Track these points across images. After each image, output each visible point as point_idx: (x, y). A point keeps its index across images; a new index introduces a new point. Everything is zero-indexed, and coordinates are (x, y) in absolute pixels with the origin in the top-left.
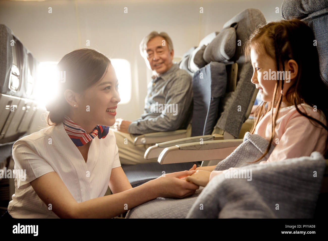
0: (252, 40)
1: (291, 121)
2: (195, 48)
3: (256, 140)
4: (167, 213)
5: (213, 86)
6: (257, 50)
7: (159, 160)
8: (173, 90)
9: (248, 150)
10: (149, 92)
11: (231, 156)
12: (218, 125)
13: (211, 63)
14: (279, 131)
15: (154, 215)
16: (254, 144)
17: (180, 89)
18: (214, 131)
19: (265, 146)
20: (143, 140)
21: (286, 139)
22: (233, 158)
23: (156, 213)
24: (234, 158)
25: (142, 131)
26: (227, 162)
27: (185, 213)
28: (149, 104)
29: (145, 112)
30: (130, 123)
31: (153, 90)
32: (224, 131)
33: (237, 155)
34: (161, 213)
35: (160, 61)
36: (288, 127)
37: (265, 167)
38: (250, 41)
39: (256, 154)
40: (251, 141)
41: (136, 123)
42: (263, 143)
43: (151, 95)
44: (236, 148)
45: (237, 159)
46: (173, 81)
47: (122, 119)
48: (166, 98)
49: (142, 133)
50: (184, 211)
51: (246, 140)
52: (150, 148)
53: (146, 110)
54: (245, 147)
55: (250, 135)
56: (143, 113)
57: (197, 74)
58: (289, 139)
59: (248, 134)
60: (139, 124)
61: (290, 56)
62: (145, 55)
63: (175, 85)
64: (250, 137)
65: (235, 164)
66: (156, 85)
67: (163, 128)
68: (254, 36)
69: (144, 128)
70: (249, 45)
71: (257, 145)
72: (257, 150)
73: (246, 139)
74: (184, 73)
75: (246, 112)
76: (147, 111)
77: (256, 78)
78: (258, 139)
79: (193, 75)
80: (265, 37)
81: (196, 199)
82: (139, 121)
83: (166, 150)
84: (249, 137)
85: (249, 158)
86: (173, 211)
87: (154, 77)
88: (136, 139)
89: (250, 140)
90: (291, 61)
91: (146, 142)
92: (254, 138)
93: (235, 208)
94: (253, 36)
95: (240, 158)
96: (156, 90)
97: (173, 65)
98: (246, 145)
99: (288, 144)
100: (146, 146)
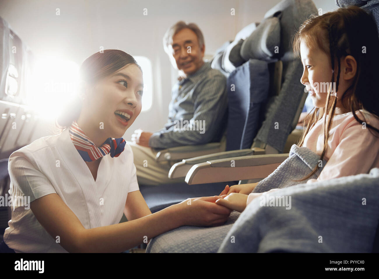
0: (303, 32)
1: (347, 130)
2: (231, 42)
3: (304, 154)
4: (196, 244)
5: (252, 89)
6: (308, 44)
7: (187, 180)
8: (204, 95)
9: (295, 166)
10: (174, 96)
11: (274, 174)
12: (259, 137)
13: (250, 61)
14: (332, 143)
15: (180, 246)
16: (302, 159)
17: (212, 93)
18: (254, 144)
19: (315, 162)
20: (168, 156)
21: (340, 152)
22: (276, 176)
23: (182, 243)
24: (278, 176)
25: (166, 144)
26: (269, 182)
27: (218, 243)
28: (174, 112)
29: (169, 121)
30: (152, 134)
31: (180, 94)
32: (266, 144)
33: (281, 173)
34: (189, 243)
35: (189, 59)
36: (344, 138)
37: (315, 187)
38: (300, 32)
39: (305, 172)
40: (298, 156)
41: (158, 134)
42: (313, 158)
43: (176, 100)
44: (280, 165)
45: (281, 178)
46: (204, 83)
47: (142, 129)
48: (196, 103)
49: (166, 147)
50: (217, 241)
51: (292, 155)
52: (176, 165)
53: (170, 118)
54: (291, 162)
55: (297, 148)
56: (167, 122)
57: (233, 74)
58: (344, 152)
59: (294, 147)
60: (162, 136)
61: (348, 51)
62: (170, 51)
63: (206, 89)
64: (298, 150)
65: (279, 183)
66: (182, 88)
67: (192, 141)
68: (305, 26)
69: (169, 141)
70: (298, 37)
71: (306, 160)
72: (306, 166)
73: (293, 153)
74: (217, 73)
75: (292, 120)
76: (172, 120)
77: (306, 78)
78: (307, 152)
79: (227, 75)
80: (317, 28)
81: (232, 226)
82: (162, 132)
83: (195, 167)
84: (296, 150)
85: (296, 177)
86: (203, 241)
87: (180, 79)
88: (158, 154)
89: (297, 154)
90: (349, 57)
91: (171, 157)
92: (302, 152)
93: (279, 237)
94: (303, 27)
95: (285, 176)
96: (183, 94)
97: (203, 63)
98: (293, 160)
99: (342, 159)
100: (170, 163)
